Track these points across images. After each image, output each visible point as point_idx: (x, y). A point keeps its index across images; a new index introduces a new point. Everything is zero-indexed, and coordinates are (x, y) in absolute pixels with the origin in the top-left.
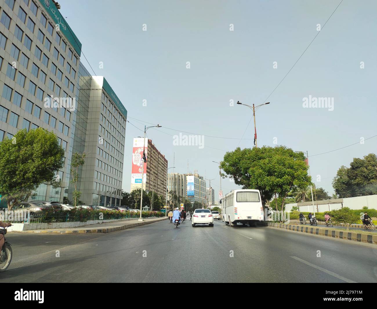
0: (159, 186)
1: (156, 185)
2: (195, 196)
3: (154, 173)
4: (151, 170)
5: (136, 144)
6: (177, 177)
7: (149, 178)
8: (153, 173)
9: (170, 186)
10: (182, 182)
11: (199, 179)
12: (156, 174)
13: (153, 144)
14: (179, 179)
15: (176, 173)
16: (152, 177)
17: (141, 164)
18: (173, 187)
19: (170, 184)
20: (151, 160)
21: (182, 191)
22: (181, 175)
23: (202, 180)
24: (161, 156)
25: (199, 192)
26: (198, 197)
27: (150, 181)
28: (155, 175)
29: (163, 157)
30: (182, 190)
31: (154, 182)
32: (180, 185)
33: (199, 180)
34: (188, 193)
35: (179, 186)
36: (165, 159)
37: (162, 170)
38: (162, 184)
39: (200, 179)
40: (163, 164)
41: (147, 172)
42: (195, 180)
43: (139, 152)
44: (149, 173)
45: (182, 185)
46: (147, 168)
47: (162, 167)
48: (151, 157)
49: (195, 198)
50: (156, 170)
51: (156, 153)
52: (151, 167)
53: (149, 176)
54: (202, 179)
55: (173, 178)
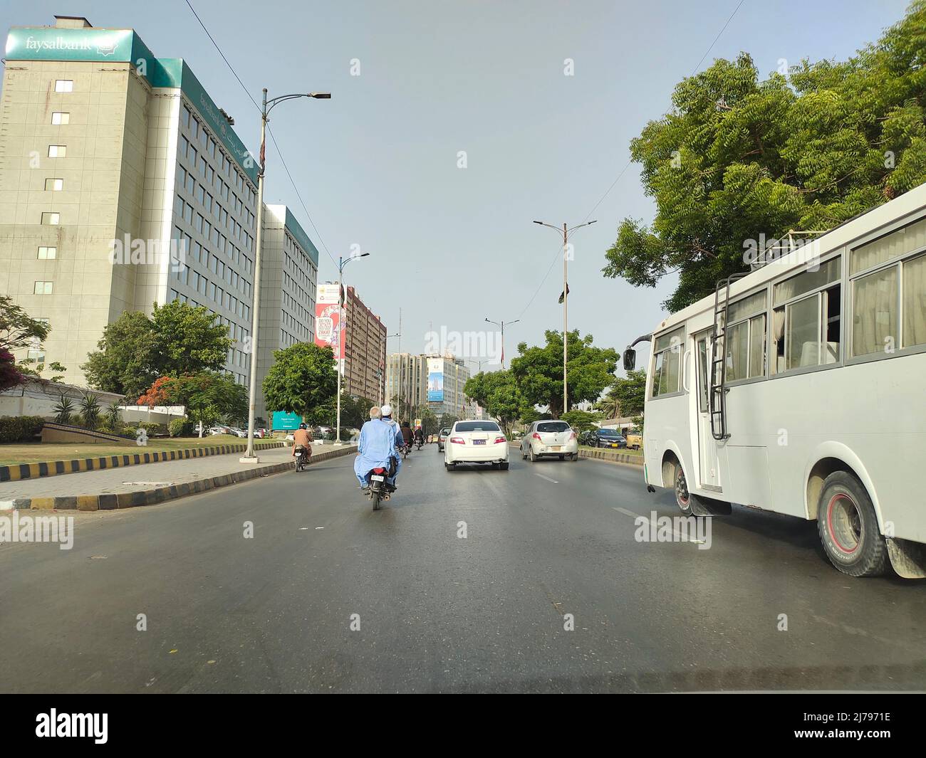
0: (368, 383)
1: (363, 380)
2: (445, 402)
3: (360, 356)
4: (353, 351)
5: (322, 298)
6: (406, 362)
7: (349, 367)
8: (357, 357)
9: (392, 382)
10: (418, 372)
11: (454, 364)
12: (364, 358)
13: (356, 296)
14: (411, 366)
15: (405, 355)
16: (356, 365)
17: (333, 340)
18: (398, 383)
19: (392, 377)
20: (353, 329)
21: (418, 391)
22: (416, 357)
23: (461, 368)
24: (374, 318)
25: (454, 394)
26: (453, 404)
27: (352, 374)
28: (361, 360)
29: (378, 322)
30: (418, 389)
31: (359, 376)
32: (413, 379)
33: (454, 368)
34: (430, 397)
35: (411, 382)
36: (381, 325)
37: (374, 350)
38: (375, 378)
39: (457, 366)
40: (377, 336)
41: (346, 355)
42: (445, 368)
43: (329, 315)
44: (350, 357)
45: (418, 380)
46: (347, 347)
47: (374, 343)
48: (354, 322)
49: (445, 407)
50: (362, 350)
51: (364, 314)
52: (353, 344)
53: (349, 363)
54: (462, 365)
55: (397, 365)
